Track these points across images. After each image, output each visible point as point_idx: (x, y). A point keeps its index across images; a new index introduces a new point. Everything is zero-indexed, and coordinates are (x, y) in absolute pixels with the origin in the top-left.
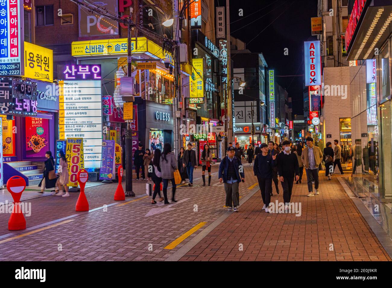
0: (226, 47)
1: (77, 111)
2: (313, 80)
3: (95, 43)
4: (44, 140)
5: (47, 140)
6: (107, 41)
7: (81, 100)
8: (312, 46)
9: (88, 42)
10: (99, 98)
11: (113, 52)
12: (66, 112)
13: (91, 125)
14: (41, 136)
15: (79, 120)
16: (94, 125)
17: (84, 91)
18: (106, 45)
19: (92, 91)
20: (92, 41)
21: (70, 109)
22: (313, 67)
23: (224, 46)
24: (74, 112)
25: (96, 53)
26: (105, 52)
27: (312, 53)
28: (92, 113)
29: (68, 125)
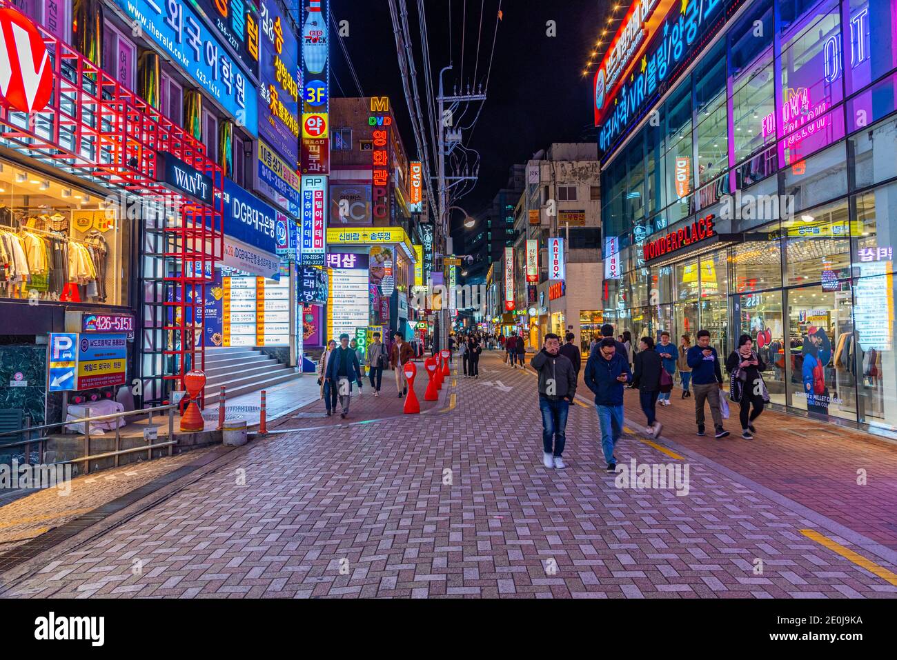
0: (429, 232)
1: (345, 299)
2: (556, 275)
3: (350, 231)
4: (313, 327)
5: (317, 327)
6: (363, 229)
7: (349, 289)
8: (556, 243)
9: (343, 229)
10: (367, 287)
11: (368, 240)
12: (334, 299)
13: (358, 313)
14: (310, 324)
15: (347, 308)
16: (362, 313)
17: (352, 280)
18: (361, 233)
19: (360, 280)
20: (346, 229)
21: (338, 297)
22: (556, 262)
23: (427, 231)
24: (342, 300)
25: (352, 241)
26: (361, 240)
27: (556, 250)
28: (360, 301)
29: (336, 313)
